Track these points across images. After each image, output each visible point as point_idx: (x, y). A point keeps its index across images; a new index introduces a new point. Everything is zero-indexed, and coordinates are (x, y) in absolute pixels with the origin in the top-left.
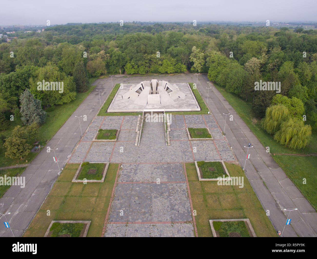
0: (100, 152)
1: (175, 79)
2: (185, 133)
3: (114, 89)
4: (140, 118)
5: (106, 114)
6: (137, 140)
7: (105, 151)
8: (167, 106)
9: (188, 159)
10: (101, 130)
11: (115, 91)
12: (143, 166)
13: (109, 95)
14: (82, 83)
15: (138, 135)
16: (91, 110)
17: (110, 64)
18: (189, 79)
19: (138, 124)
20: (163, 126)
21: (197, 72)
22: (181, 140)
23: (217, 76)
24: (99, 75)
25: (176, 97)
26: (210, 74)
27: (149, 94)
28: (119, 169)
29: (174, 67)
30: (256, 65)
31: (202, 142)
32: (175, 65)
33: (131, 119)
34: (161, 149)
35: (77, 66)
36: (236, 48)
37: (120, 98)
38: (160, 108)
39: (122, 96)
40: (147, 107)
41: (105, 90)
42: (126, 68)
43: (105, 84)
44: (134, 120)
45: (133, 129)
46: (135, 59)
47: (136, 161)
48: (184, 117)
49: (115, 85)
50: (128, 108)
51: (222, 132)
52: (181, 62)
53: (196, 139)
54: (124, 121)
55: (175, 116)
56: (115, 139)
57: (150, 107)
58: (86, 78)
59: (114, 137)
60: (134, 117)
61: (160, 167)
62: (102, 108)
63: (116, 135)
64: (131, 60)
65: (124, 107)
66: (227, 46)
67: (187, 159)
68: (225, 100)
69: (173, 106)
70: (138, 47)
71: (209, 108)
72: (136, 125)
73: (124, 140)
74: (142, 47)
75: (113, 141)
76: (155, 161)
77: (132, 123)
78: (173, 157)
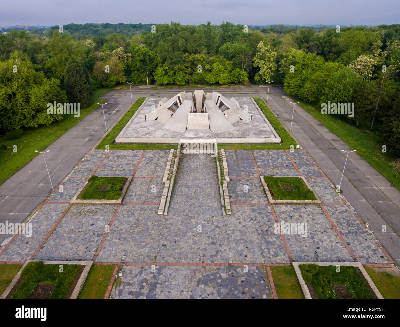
0: (80, 230)
1: (231, 92)
2: (259, 186)
3: (133, 106)
4: (172, 156)
5: (113, 145)
6: (163, 200)
7: (91, 227)
8: (220, 133)
9: (276, 255)
10: (94, 178)
11: (135, 108)
12: (170, 275)
13: (124, 114)
14: (78, 93)
15: (165, 191)
16: (87, 139)
17: (132, 69)
18: (253, 92)
19: (168, 167)
20: (214, 171)
21: (264, 82)
22: (252, 202)
23: (300, 86)
24: (113, 83)
25: (235, 118)
26: (288, 83)
27: (191, 112)
28: (112, 282)
29: (230, 75)
30: (368, 68)
31: (297, 209)
32: (231, 71)
33: (156, 156)
34: (212, 224)
35: (69, 64)
36: (327, 44)
37: (141, 118)
38: (208, 138)
39: (145, 116)
40: (187, 135)
41: (120, 106)
42: (156, 74)
43: (120, 97)
44: (162, 159)
45: (158, 177)
46: (169, 61)
47: (156, 257)
48: (253, 153)
49: (137, 99)
50: (152, 137)
51: (333, 186)
52: (239, 66)
53: (285, 201)
54: (143, 160)
55: (235, 151)
56: (117, 199)
57: (191, 136)
58: (87, 85)
59: (118, 194)
60: (162, 153)
61: (212, 277)
62: (108, 136)
63: (121, 189)
64: (163, 63)
65: (146, 134)
66: (313, 41)
67: (272, 253)
68: (319, 125)
69: (232, 134)
70: (175, 41)
71: (294, 139)
72: (165, 168)
73: (137, 200)
74: (181, 41)
75: (115, 204)
76: (200, 259)
77: (156, 163)
78: (240, 249)
